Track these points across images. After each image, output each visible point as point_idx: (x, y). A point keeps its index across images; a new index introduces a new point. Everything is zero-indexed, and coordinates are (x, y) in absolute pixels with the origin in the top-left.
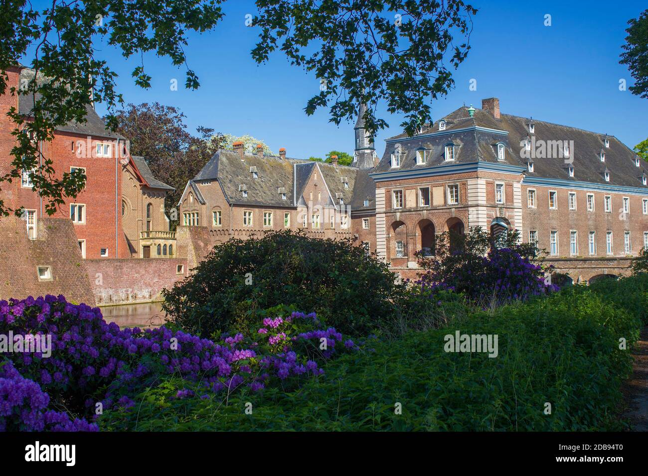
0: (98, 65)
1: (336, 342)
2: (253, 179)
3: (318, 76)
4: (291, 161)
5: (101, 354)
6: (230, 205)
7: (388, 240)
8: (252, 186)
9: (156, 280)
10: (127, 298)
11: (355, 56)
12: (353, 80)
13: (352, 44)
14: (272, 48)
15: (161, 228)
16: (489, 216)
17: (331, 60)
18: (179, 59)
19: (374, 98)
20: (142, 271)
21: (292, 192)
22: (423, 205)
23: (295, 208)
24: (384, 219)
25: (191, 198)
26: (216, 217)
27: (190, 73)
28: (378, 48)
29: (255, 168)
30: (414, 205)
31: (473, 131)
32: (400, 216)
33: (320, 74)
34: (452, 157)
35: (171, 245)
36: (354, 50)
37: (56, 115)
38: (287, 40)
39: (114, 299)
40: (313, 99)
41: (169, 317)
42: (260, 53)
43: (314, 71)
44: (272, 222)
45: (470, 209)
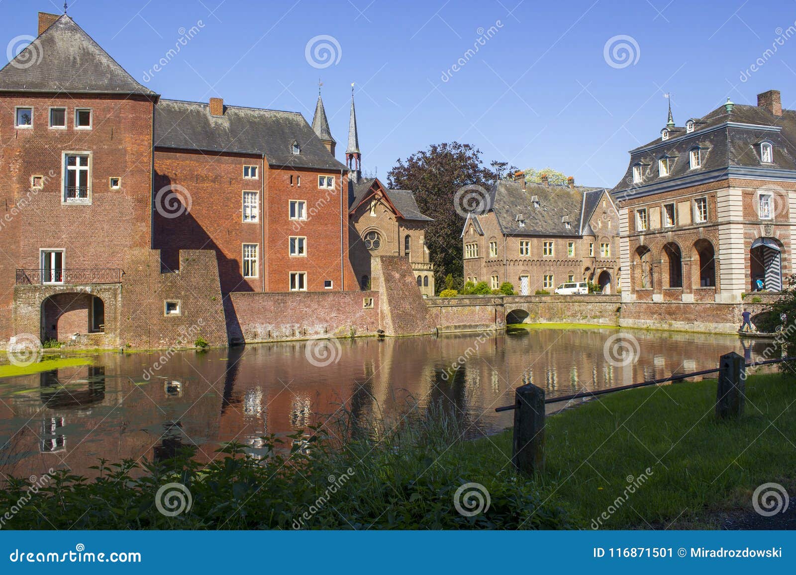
2: (534, 209)
4: (581, 190)
6: (504, 235)
7: (633, 268)
8: (530, 215)
9: (333, 315)
10: (293, 335)
15: (421, 260)
16: (746, 236)
20: (315, 306)
21: (579, 220)
22: (670, 225)
23: (581, 237)
24: (628, 244)
25: (472, 229)
26: (492, 248)
29: (535, 198)
30: (658, 226)
31: (724, 129)
32: (645, 239)
34: (698, 165)
35: (426, 277)
39: (275, 334)
44: (553, 252)
45: (720, 227)
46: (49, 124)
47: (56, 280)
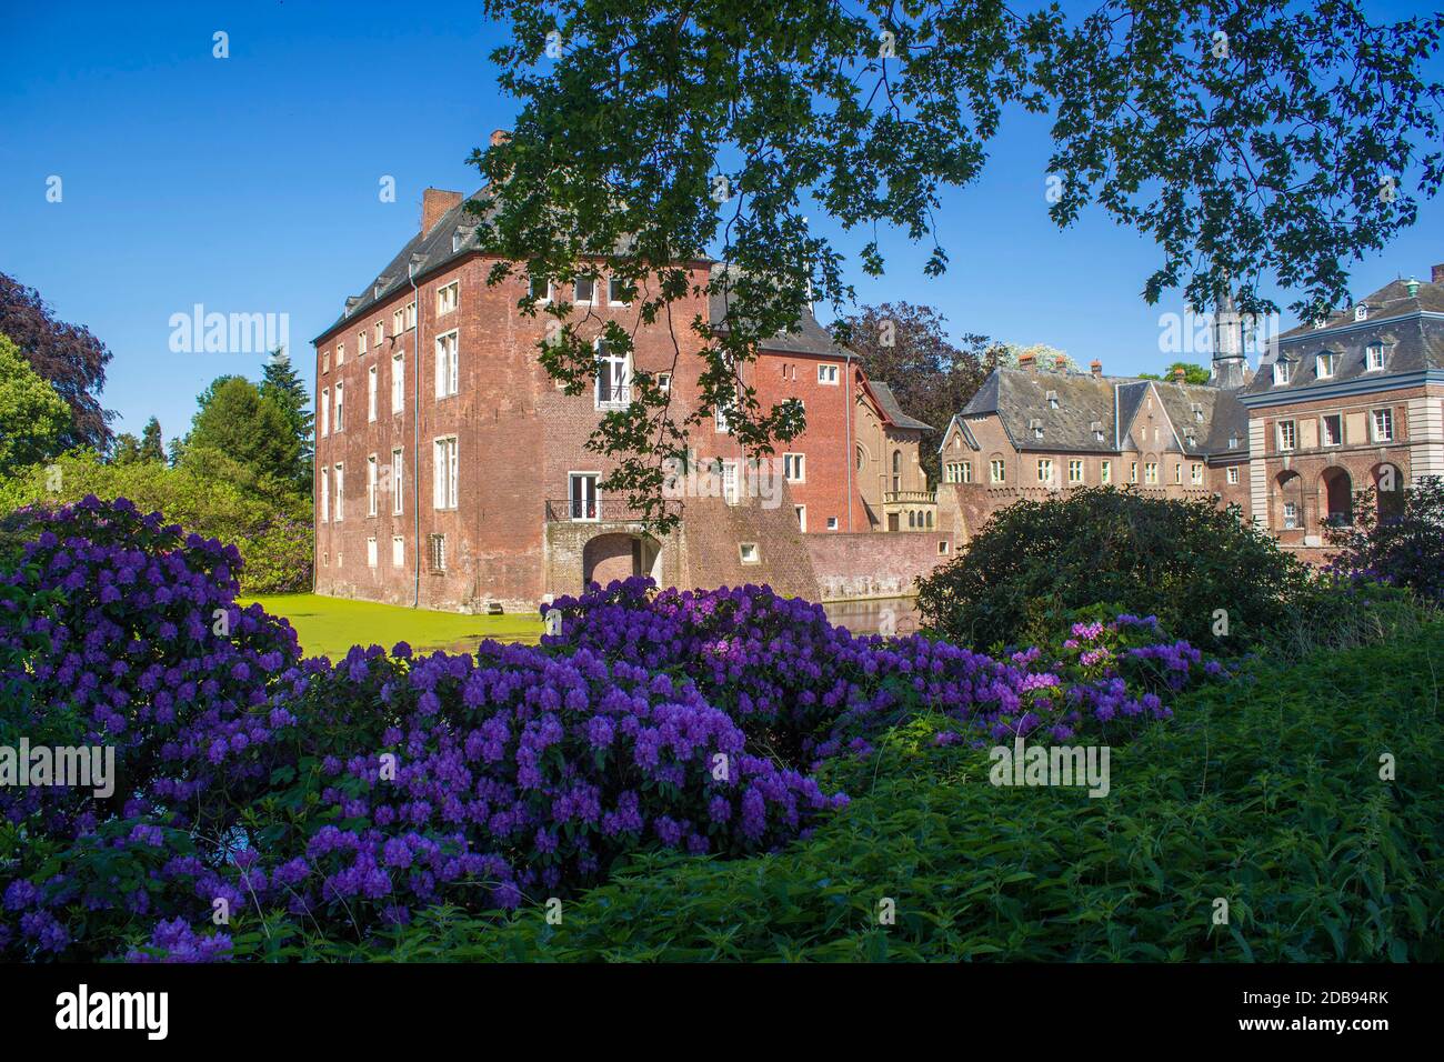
0: (814, 245)
1: (1191, 663)
2: (1052, 411)
3: (1159, 239)
4: (1111, 381)
5: (825, 672)
6: (1017, 451)
7: (1271, 500)
8: (1050, 422)
9: (907, 564)
10: (866, 591)
11: (1219, 203)
12: (1216, 239)
13: (1212, 182)
14: (1082, 202)
15: (914, 487)
17: (1178, 211)
19: (1253, 266)
20: (888, 551)
21: (1114, 426)
22: (1329, 444)
23: (1118, 454)
24: (1264, 468)
25: (958, 441)
26: (995, 469)
27: (937, 251)
28: (1257, 184)
29: (1053, 394)
30: (1314, 445)
31: (1417, 319)
32: (1291, 462)
33: (1164, 232)
34: (1379, 365)
35: (929, 513)
36: (1216, 192)
37: (759, 323)
38: (1107, 187)
39: (847, 591)
40: (1155, 277)
41: (926, 619)
42: (1063, 212)
43: (1153, 232)
44: (1081, 475)
45: (1412, 448)
46: (575, 297)
47: (589, 516)
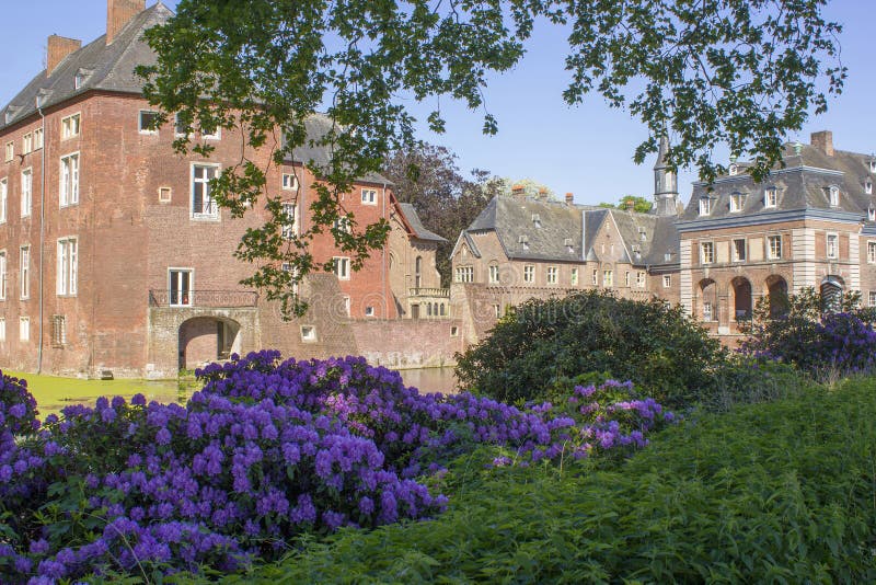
0: (396, 110)
2: (536, 229)
3: (644, 120)
4: (580, 208)
5: (404, 419)
6: (509, 259)
7: (695, 300)
8: (534, 238)
9: (428, 343)
10: (396, 364)
11: (687, 96)
12: (686, 122)
13: (681, 81)
14: (586, 89)
15: (431, 285)
16: (818, 274)
17: (658, 102)
18: (475, 102)
19: (711, 141)
20: (413, 333)
21: (581, 244)
22: (737, 260)
23: (584, 263)
24: (691, 276)
25: (465, 252)
26: (493, 272)
27: (489, 118)
28: (711, 84)
29: (536, 217)
30: (726, 260)
31: (800, 171)
32: (710, 273)
33: (648, 115)
34: (773, 203)
35: (443, 305)
36: (683, 89)
37: (356, 166)
38: (604, 81)
39: (382, 363)
41: (462, 384)
42: (572, 95)
43: (640, 115)
44: (556, 279)
45: (794, 265)
46: (175, 131)
47: (183, 303)
